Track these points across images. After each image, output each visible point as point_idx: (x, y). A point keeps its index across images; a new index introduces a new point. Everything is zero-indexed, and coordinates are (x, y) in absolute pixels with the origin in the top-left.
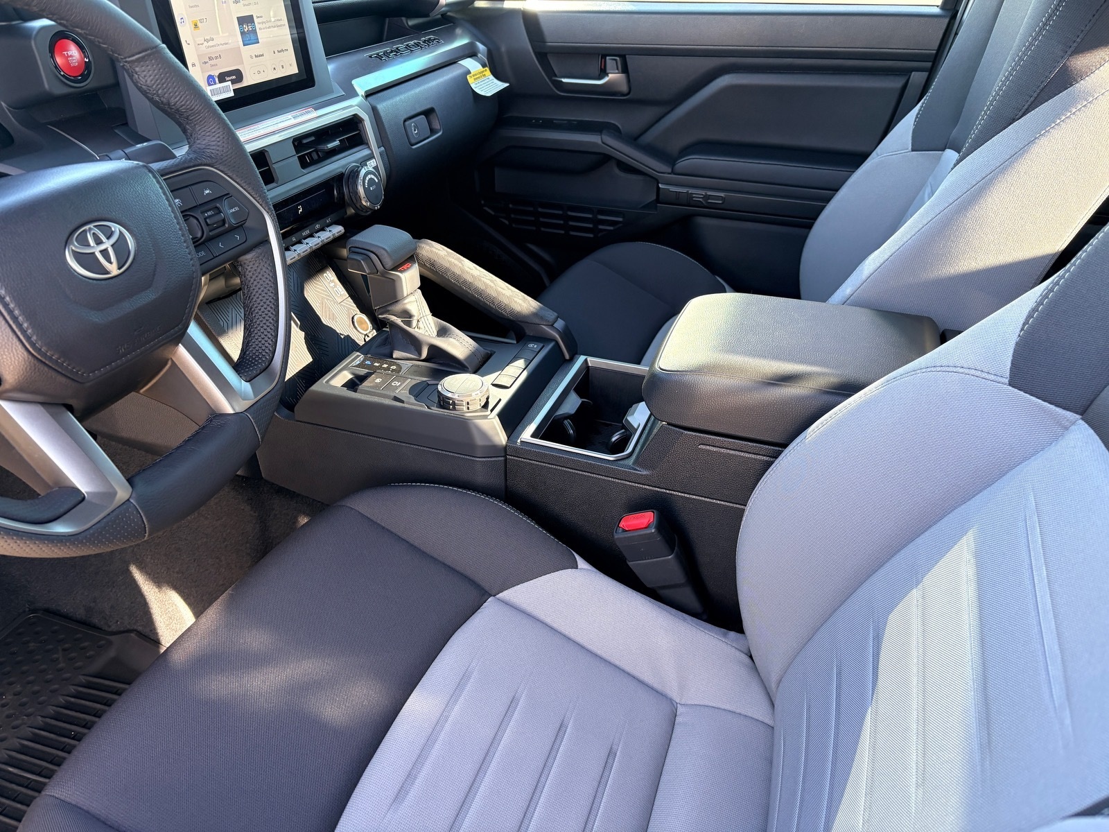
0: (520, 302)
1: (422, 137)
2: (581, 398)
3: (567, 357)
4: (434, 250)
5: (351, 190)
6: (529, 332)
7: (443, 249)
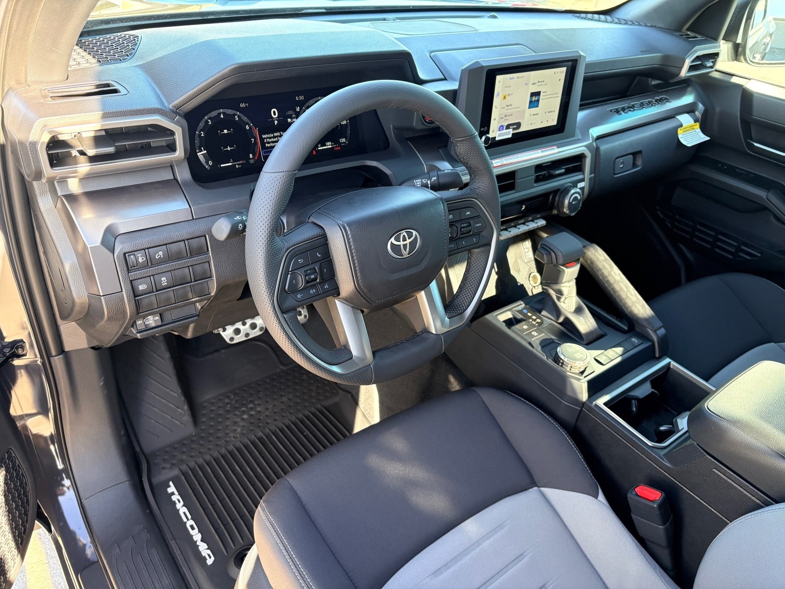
0: (640, 308)
1: (625, 169)
2: (653, 387)
3: (657, 355)
4: (597, 254)
5: (561, 200)
6: (637, 329)
7: (603, 255)
